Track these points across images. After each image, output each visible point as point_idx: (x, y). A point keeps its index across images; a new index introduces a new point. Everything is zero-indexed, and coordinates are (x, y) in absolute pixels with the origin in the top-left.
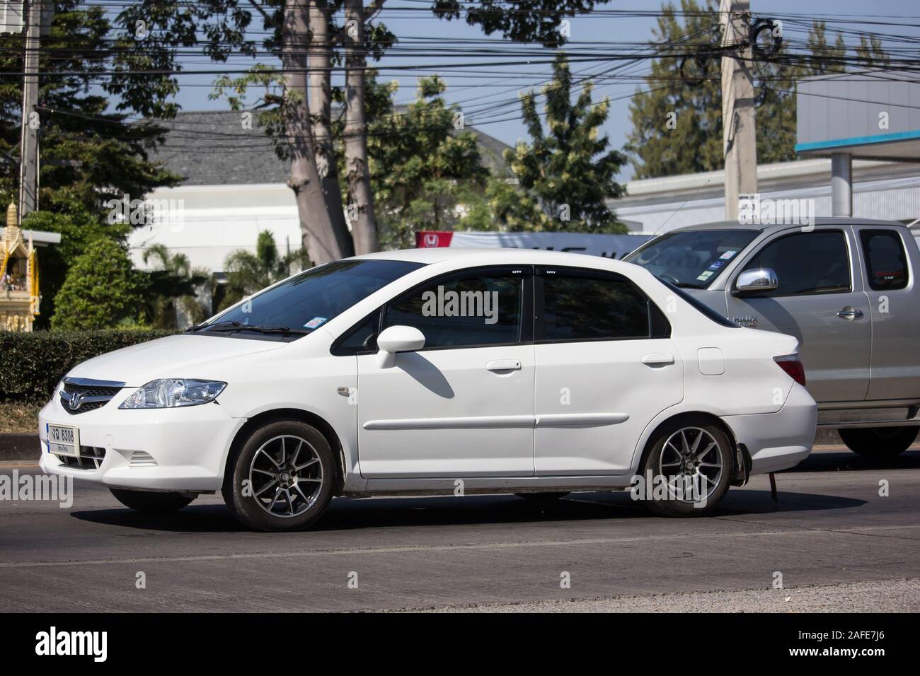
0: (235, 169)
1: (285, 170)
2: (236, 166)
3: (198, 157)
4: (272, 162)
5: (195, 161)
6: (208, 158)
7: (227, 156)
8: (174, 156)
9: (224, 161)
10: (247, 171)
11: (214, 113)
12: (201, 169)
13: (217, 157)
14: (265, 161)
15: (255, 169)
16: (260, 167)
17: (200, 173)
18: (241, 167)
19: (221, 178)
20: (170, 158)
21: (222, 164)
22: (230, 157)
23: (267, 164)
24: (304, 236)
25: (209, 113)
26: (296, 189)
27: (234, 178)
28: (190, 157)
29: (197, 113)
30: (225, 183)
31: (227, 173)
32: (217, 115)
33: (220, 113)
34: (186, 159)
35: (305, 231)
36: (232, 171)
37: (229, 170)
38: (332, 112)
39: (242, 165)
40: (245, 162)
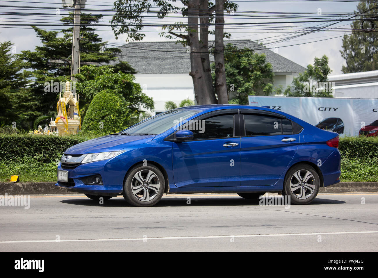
0: (166, 67)
1: (187, 68)
3: (150, 62)
4: (182, 64)
5: (148, 63)
6: (154, 62)
7: (162, 62)
8: (140, 61)
9: (161, 64)
10: (171, 68)
11: (157, 43)
12: (151, 67)
13: (158, 62)
14: (179, 64)
15: (175, 67)
16: (177, 66)
17: (150, 69)
18: (169, 66)
19: (160, 71)
20: (137, 62)
21: (160, 65)
22: (164, 62)
24: (196, 97)
25: (154, 43)
26: (193, 76)
27: (166, 71)
28: (146, 62)
29: (150, 43)
30: (161, 73)
31: (162, 69)
32: (158, 43)
33: (159, 43)
34: (144, 62)
35: (197, 95)
36: (164, 68)
37: (163, 68)
38: (209, 42)
39: (169, 65)
40: (170, 64)
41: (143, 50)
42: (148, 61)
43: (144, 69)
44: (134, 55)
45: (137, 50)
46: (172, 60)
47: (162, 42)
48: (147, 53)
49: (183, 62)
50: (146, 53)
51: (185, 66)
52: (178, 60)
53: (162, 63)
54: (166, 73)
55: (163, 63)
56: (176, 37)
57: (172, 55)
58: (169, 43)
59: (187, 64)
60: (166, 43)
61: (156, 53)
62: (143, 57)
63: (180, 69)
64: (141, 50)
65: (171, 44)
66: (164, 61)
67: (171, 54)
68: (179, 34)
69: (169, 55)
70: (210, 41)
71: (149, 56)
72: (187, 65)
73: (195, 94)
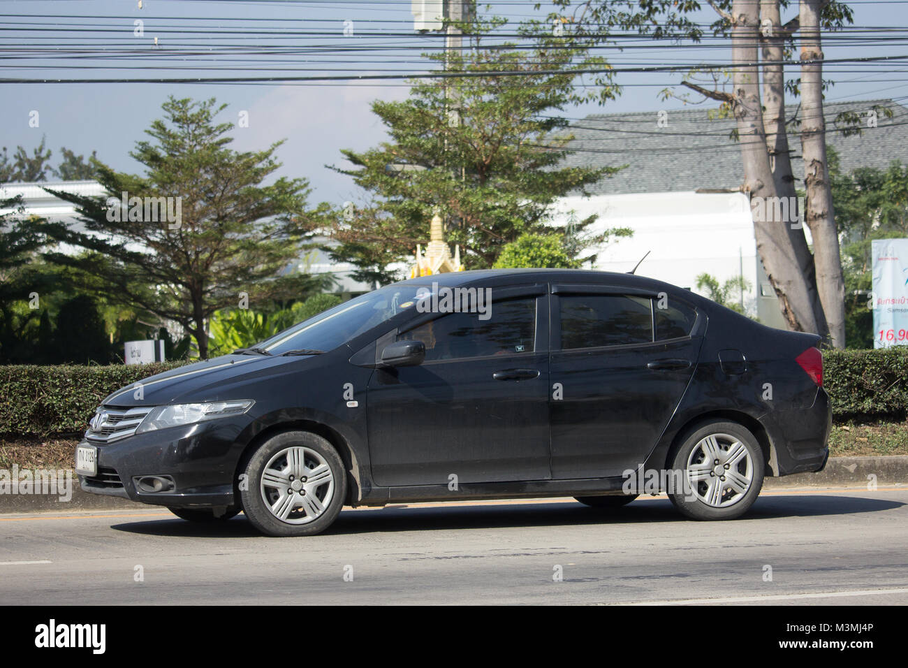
0: (681, 174)
2: (682, 171)
3: (640, 163)
4: (721, 167)
5: (638, 166)
6: (651, 164)
7: (672, 161)
9: (669, 166)
10: (693, 177)
12: (644, 176)
13: (662, 162)
14: (714, 165)
15: (703, 174)
16: (708, 172)
17: (643, 180)
18: (687, 172)
19: (667, 185)
21: (667, 169)
22: (676, 162)
23: (717, 168)
24: (759, 247)
26: (750, 195)
27: (681, 185)
29: (639, 114)
30: (670, 190)
31: (673, 179)
35: (761, 242)
36: (678, 177)
37: (674, 176)
38: (787, 109)
39: (689, 170)
40: (692, 167)
41: (624, 134)
42: (637, 161)
43: (627, 182)
44: (601, 148)
45: (607, 133)
46: (698, 156)
48: (634, 142)
49: (723, 160)
50: (630, 141)
51: (729, 169)
52: (712, 157)
53: (671, 164)
54: (683, 189)
55: (675, 165)
56: (704, 97)
57: (696, 143)
58: (687, 115)
59: (734, 164)
60: (680, 116)
61: (657, 141)
62: (623, 151)
64: (619, 133)
65: (692, 115)
66: (676, 159)
67: (694, 141)
68: (711, 88)
69: (690, 142)
70: (791, 106)
71: (639, 147)
72: (735, 168)
73: (757, 240)
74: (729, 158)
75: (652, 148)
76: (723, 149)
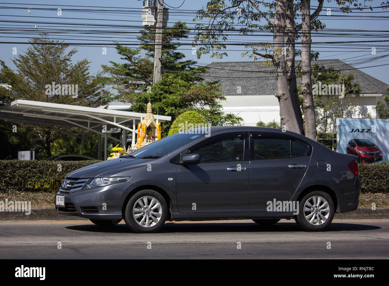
0: (251, 88)
1: (273, 89)
2: (251, 87)
3: (234, 83)
4: (267, 85)
5: (232, 84)
7: (247, 82)
8: (223, 82)
9: (245, 84)
10: (256, 89)
11: (241, 62)
14: (264, 85)
15: (260, 88)
16: (262, 87)
19: (244, 92)
21: (245, 86)
22: (248, 83)
24: (282, 119)
25: (239, 62)
26: (279, 98)
27: (250, 92)
28: (230, 82)
29: (234, 63)
30: (246, 95)
31: (247, 90)
32: (243, 63)
33: (244, 62)
34: (228, 83)
35: (283, 117)
36: (249, 89)
38: (295, 62)
39: (254, 86)
40: (255, 85)
41: (227, 71)
42: (232, 82)
43: (228, 91)
44: (217, 76)
45: (220, 70)
46: (258, 81)
47: (247, 62)
48: (231, 74)
49: (268, 82)
50: (230, 74)
52: (264, 81)
53: (246, 83)
54: (251, 94)
56: (261, 57)
57: (257, 75)
58: (254, 63)
59: (273, 84)
60: (251, 63)
61: (241, 74)
62: (227, 77)
63: (265, 90)
64: (225, 70)
65: (256, 63)
66: (249, 81)
67: (256, 74)
69: (254, 75)
70: (297, 61)
71: (233, 76)
72: (273, 86)
73: (281, 116)
74: (271, 82)
75: (239, 77)
76: (268, 78)
